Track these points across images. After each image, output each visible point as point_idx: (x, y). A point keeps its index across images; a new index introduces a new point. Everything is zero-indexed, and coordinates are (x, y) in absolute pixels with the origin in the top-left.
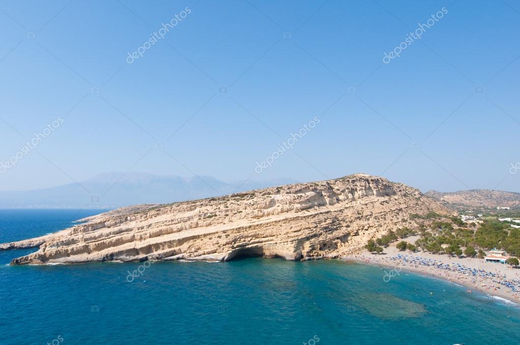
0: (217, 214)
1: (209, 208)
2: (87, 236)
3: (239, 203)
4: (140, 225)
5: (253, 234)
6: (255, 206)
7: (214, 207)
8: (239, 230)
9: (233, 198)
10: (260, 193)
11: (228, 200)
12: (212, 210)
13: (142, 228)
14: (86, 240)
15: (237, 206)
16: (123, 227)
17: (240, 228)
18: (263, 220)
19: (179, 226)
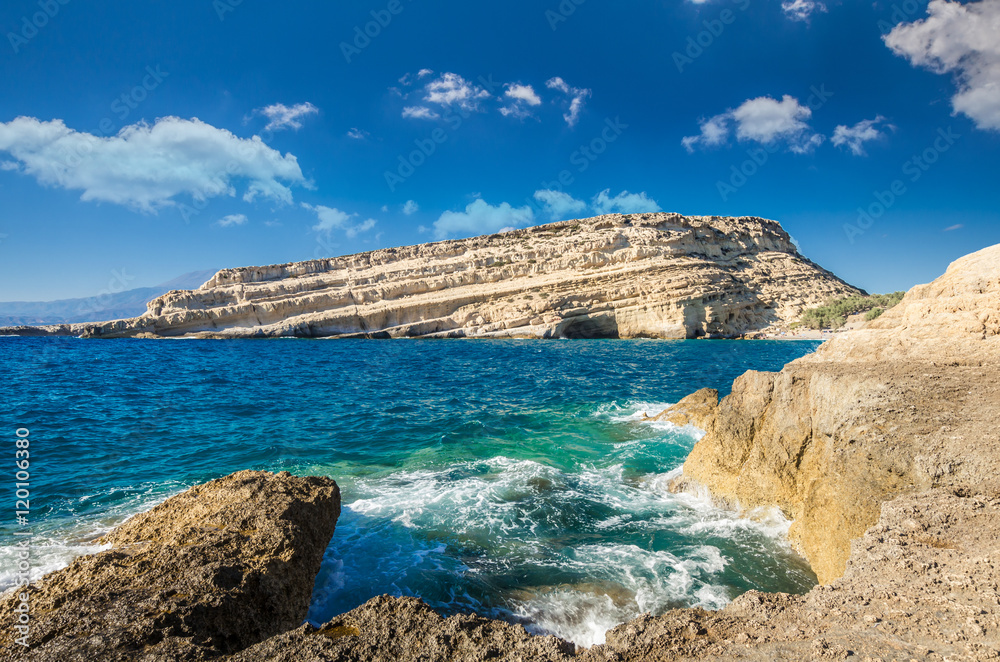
0: (513, 259)
1: (492, 250)
2: (252, 289)
3: (551, 240)
4: (359, 275)
5: (594, 292)
6: (587, 245)
7: (504, 249)
8: (564, 285)
9: (537, 234)
10: (591, 224)
11: (527, 238)
12: (501, 254)
13: (365, 281)
14: (250, 296)
15: (549, 247)
16: (325, 277)
17: (565, 283)
18: (608, 270)
19: (440, 278)
